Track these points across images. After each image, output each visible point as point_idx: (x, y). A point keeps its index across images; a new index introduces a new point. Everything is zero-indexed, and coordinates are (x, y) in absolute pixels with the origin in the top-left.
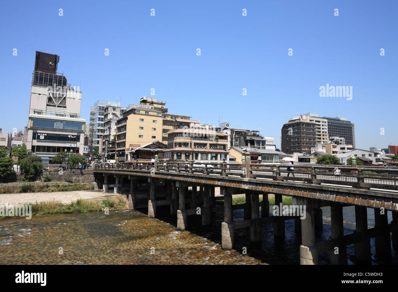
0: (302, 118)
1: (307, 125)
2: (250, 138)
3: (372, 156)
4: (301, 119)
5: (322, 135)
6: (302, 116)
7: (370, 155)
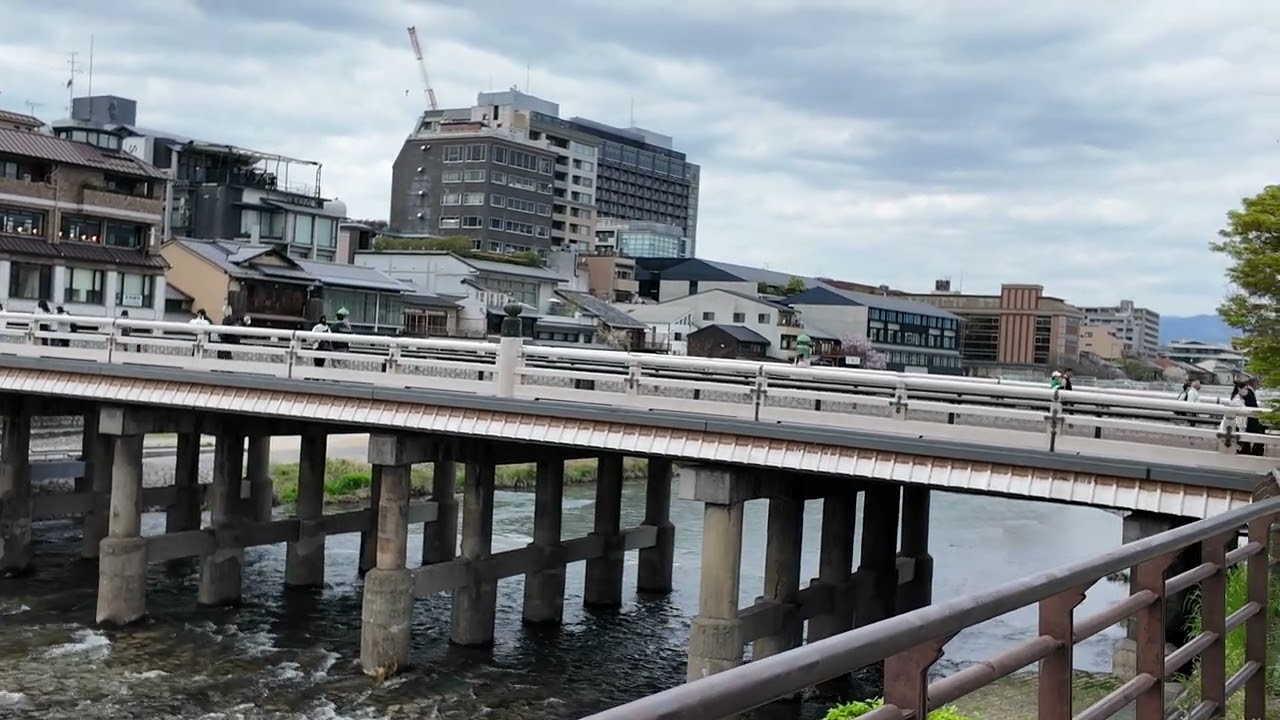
0: (496, 118)
1: (520, 155)
2: (262, 199)
3: (768, 322)
4: (494, 124)
5: (568, 209)
6: (496, 108)
7: (762, 318)
